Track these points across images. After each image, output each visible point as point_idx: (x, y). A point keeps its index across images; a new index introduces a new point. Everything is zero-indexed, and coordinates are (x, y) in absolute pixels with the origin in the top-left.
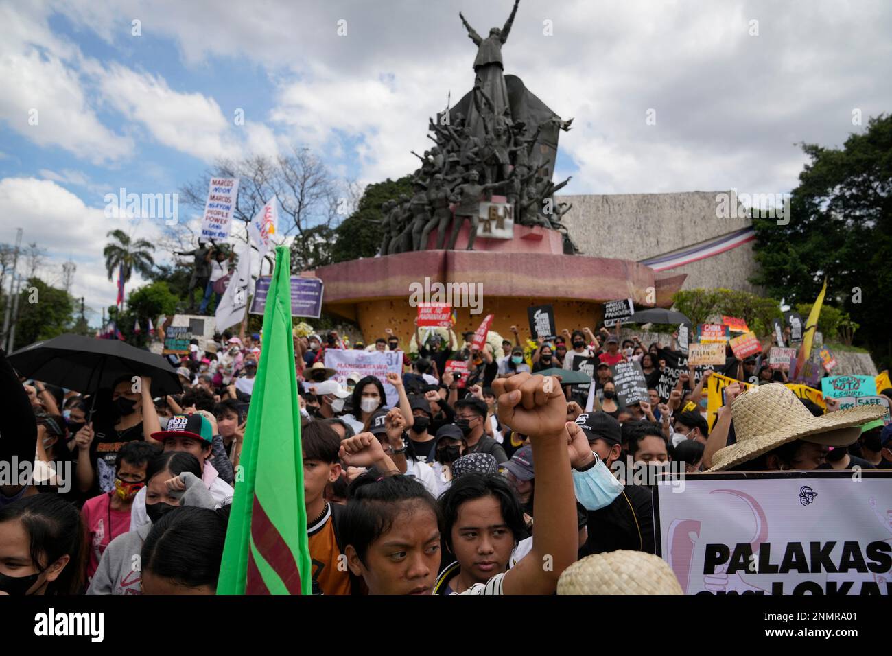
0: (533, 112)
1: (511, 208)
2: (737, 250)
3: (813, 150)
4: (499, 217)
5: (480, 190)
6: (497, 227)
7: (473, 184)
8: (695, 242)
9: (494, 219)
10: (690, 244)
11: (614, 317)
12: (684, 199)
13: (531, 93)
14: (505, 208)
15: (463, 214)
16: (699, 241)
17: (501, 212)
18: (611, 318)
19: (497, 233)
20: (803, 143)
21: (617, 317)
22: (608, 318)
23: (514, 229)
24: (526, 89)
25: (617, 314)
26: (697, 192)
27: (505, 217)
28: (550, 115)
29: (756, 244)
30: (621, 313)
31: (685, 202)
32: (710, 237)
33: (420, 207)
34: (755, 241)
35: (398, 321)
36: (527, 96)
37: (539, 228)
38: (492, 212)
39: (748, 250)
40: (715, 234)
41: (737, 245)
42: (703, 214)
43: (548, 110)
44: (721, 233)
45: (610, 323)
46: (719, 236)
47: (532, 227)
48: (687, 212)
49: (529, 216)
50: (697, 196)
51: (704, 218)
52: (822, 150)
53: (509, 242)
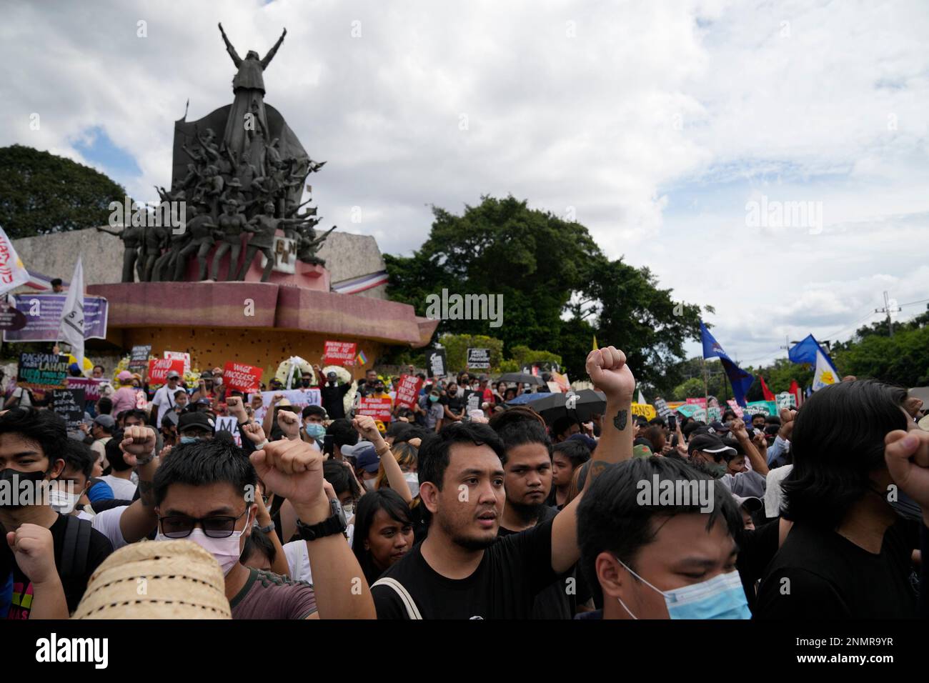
0: (290, 147)
1: (295, 244)
2: (373, 291)
3: (440, 213)
4: (285, 251)
5: (277, 223)
6: (282, 261)
7: (270, 217)
8: (340, 280)
9: (280, 253)
10: (336, 281)
11: (476, 362)
12: (333, 238)
13: (289, 128)
14: (290, 243)
15: (259, 245)
16: (344, 279)
17: (286, 247)
18: (473, 362)
19: (282, 266)
20: (433, 205)
21: (479, 362)
22: (471, 361)
23: (296, 264)
24: (286, 123)
25: (478, 359)
26: (345, 233)
27: (290, 252)
28: (302, 153)
29: (388, 287)
30: (482, 360)
31: (334, 240)
32: (353, 276)
33: (206, 230)
34: (387, 284)
35: (199, 351)
36: (286, 130)
37: (321, 267)
38: (280, 246)
39: (381, 292)
40: (356, 274)
41: (373, 287)
42: (348, 254)
43: (302, 148)
44: (361, 274)
45: (472, 365)
46: (360, 277)
47: (315, 265)
48: (335, 250)
49: (310, 254)
50: (344, 237)
51: (348, 258)
52: (446, 213)
53: (291, 277)
